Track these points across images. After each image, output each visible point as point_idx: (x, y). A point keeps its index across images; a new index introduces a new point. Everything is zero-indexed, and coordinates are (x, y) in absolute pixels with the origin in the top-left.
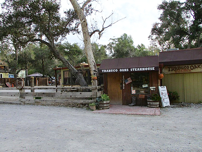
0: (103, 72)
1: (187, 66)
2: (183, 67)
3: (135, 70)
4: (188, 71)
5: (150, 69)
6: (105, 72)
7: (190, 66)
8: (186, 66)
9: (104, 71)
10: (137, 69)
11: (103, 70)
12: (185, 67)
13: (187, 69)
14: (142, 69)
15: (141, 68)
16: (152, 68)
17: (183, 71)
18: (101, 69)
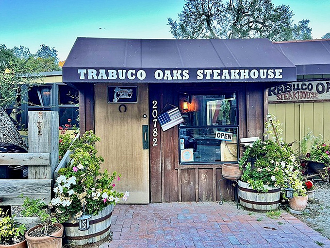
0: (82, 77)
1: (307, 83)
2: (298, 85)
3: (212, 75)
4: (311, 95)
5: (268, 74)
6: (90, 77)
7: (314, 83)
8: (305, 83)
9: (86, 75)
10: (221, 74)
11: (82, 72)
12: (304, 87)
13: (307, 90)
14: (239, 74)
15: (235, 69)
16: (274, 73)
17: (298, 96)
18: (75, 65)
